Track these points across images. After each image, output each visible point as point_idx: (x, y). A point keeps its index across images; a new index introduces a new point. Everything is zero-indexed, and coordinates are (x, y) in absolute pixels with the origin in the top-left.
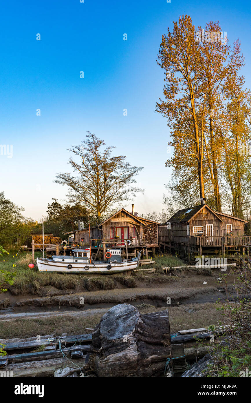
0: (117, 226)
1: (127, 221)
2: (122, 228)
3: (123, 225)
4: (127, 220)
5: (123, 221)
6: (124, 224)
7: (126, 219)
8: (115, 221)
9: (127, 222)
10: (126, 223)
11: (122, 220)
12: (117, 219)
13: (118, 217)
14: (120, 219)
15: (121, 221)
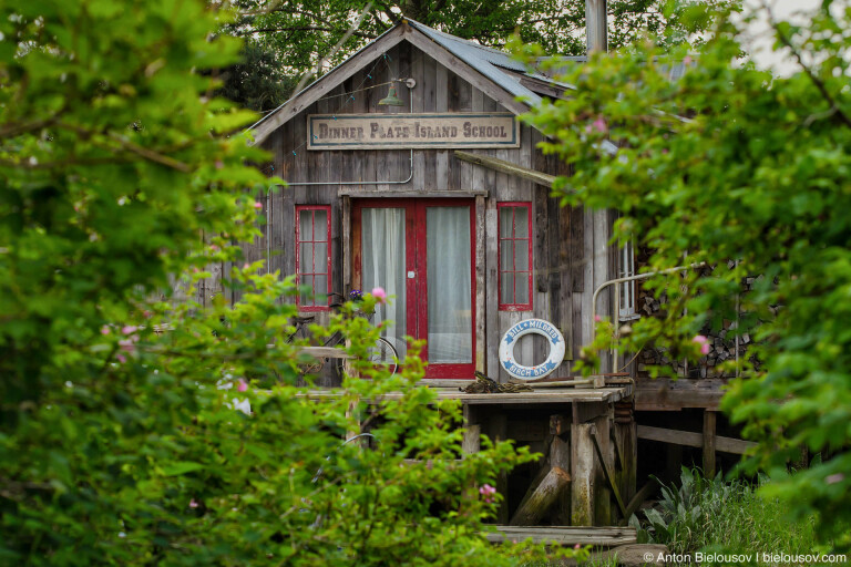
0: (357, 193)
1: (460, 140)
2: (416, 210)
3: (419, 186)
4: (460, 137)
5: (413, 141)
6: (431, 177)
7: (447, 123)
8: (341, 143)
9: (456, 158)
10: (442, 159)
11: (404, 132)
12: (355, 123)
13: (367, 108)
14: (386, 123)
15: (397, 142)
